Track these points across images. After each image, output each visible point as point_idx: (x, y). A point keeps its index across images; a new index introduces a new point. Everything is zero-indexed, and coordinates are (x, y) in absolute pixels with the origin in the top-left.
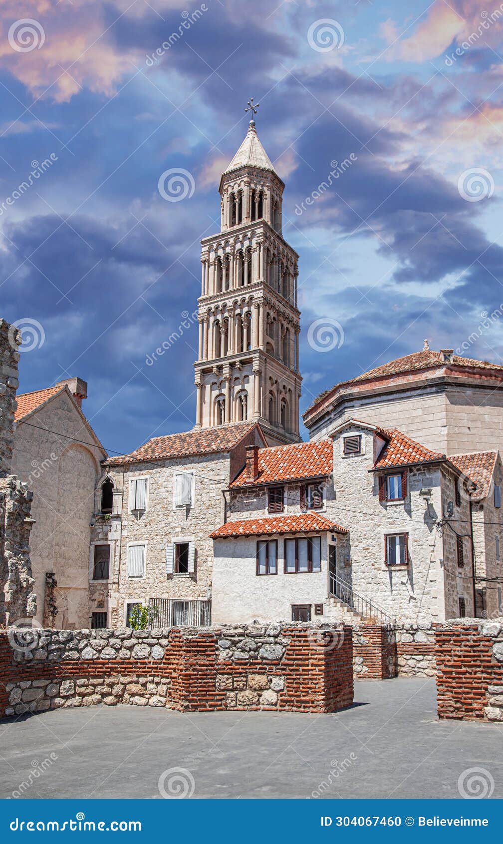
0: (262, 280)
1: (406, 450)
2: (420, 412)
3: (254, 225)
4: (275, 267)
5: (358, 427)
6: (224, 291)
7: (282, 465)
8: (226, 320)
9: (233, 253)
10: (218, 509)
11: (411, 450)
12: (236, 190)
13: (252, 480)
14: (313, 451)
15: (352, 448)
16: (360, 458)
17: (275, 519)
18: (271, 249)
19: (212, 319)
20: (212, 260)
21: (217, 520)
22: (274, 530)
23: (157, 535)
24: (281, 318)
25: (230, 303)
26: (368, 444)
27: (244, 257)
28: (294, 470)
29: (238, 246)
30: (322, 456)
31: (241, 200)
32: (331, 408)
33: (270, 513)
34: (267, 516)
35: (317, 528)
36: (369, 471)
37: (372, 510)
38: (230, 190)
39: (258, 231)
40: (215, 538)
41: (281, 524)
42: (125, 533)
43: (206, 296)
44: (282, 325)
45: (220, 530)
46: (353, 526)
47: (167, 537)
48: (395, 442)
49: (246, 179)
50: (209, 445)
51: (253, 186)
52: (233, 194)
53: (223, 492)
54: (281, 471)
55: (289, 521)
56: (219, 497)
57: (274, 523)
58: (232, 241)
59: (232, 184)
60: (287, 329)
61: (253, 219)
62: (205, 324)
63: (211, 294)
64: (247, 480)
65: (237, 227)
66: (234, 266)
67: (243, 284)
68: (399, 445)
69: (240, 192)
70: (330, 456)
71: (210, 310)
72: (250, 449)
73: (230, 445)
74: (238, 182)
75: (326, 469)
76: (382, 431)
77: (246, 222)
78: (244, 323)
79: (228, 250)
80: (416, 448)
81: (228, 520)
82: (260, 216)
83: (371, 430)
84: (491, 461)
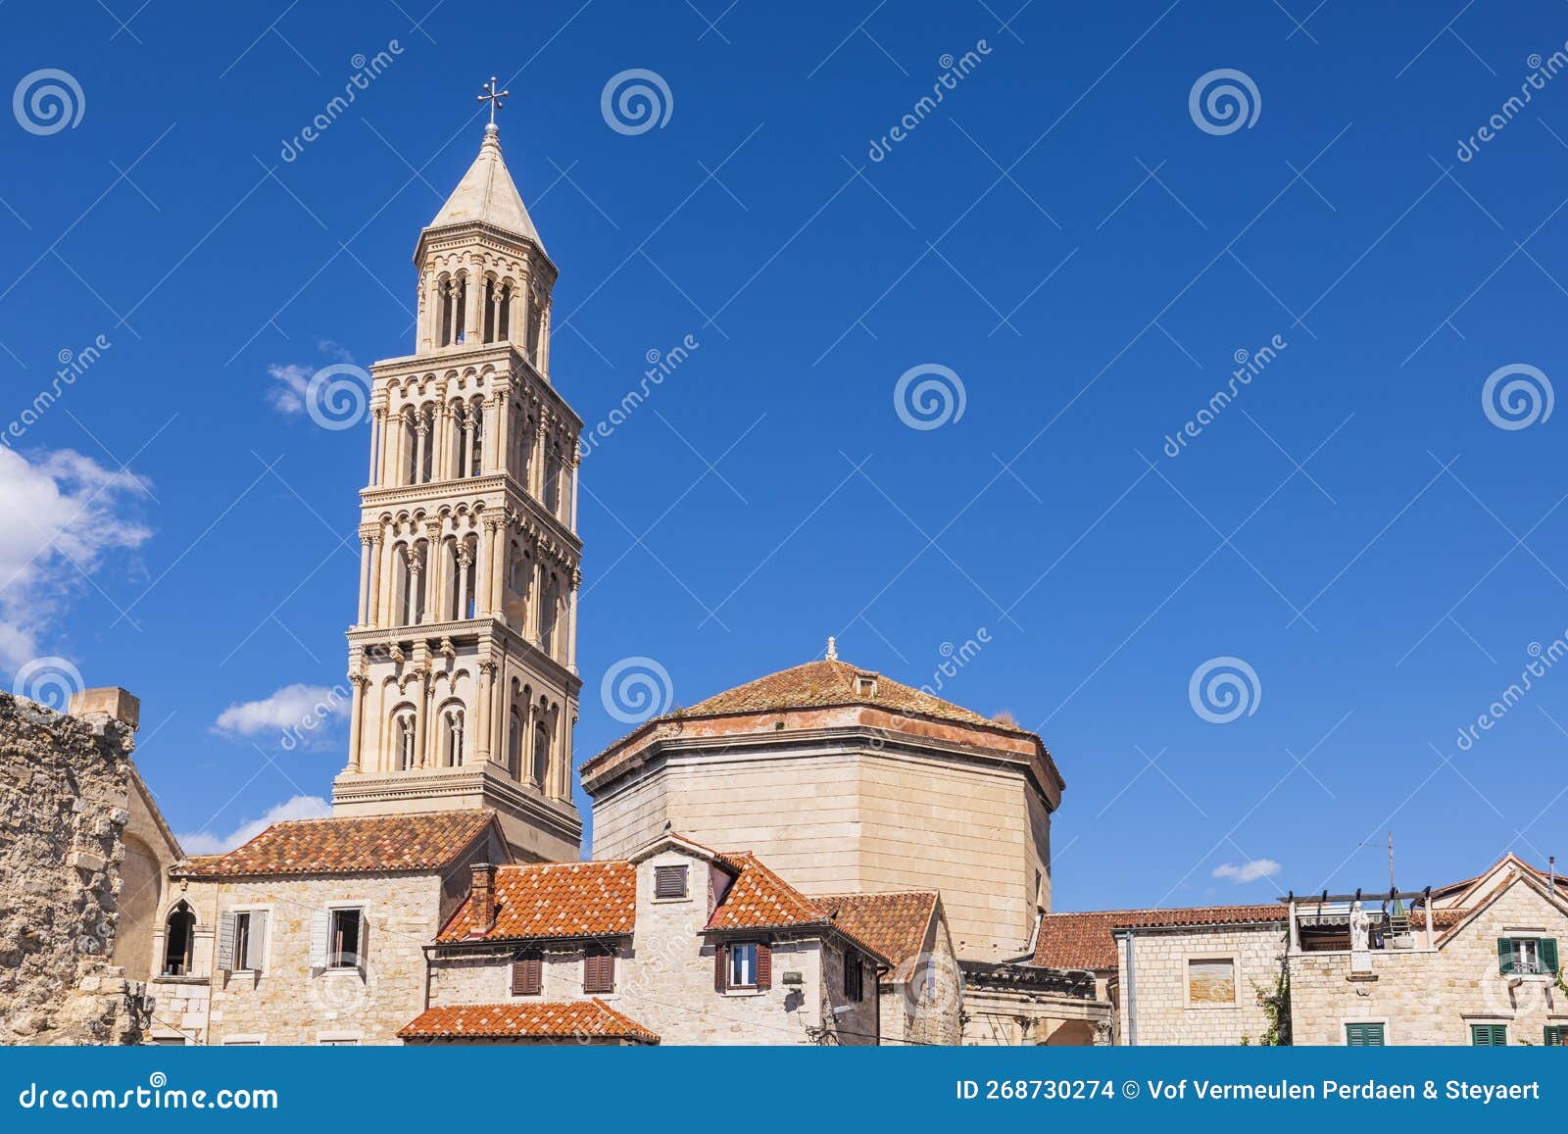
0: (503, 471)
1: (765, 898)
2: (811, 790)
3: (491, 352)
5: (682, 850)
6: (419, 481)
7: (539, 903)
8: (422, 544)
9: (442, 402)
10: (414, 982)
11: (773, 899)
12: (452, 269)
13: (482, 930)
14: (600, 880)
15: (671, 886)
16: (684, 907)
17: (525, 1008)
18: (525, 405)
19: (390, 539)
20: (394, 410)
21: (411, 1003)
22: (523, 1032)
23: (286, 1024)
25: (432, 510)
26: (698, 878)
27: (470, 416)
28: (562, 916)
29: (453, 390)
30: (616, 894)
31: (462, 291)
33: (514, 994)
34: (510, 998)
35: (603, 1032)
36: (700, 934)
37: (702, 1004)
38: (441, 267)
39: (498, 366)
40: (406, 1037)
41: (535, 1020)
42: (217, 1016)
43: (379, 488)
45: (418, 1021)
46: (668, 1029)
47: (307, 1029)
48: (748, 879)
49: (475, 249)
50: (399, 855)
51: (489, 266)
52: (446, 276)
53: (426, 949)
54: (538, 917)
55: (550, 1014)
56: (417, 958)
57: (523, 1016)
58: (440, 375)
59: (446, 253)
61: (488, 339)
62: (376, 547)
63: (390, 484)
64: (473, 930)
65: (452, 349)
66: (445, 432)
67: (462, 473)
68: (753, 886)
69: (462, 275)
70: (629, 895)
71: (387, 519)
72: (480, 870)
73: (441, 858)
74: (459, 252)
75: (623, 920)
76: (724, 860)
77: (472, 341)
78: (464, 555)
79: (431, 394)
80: (783, 892)
81: (433, 1003)
82: (504, 334)
83: (704, 858)
84: (925, 911)
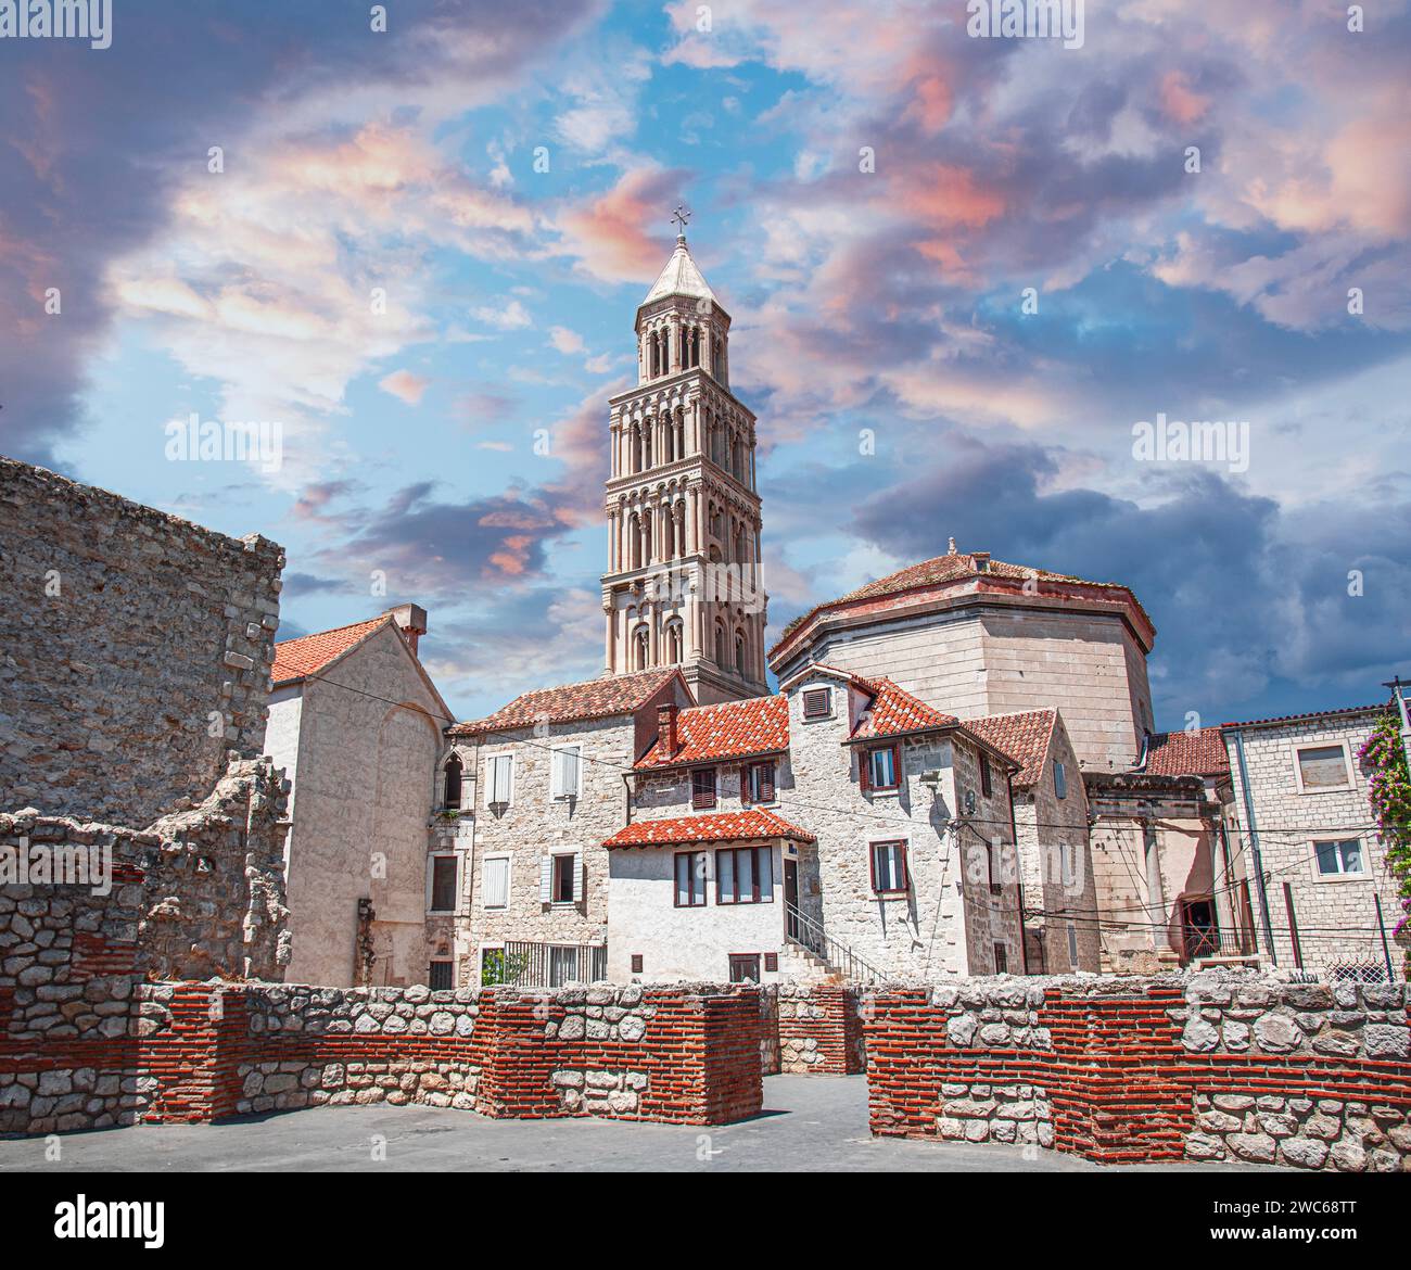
0: (699, 453)
1: (900, 711)
3: (687, 375)
4: (720, 434)
5: (825, 677)
6: (644, 470)
7: (714, 734)
8: (647, 513)
9: (657, 416)
10: (618, 803)
11: (907, 710)
12: (659, 328)
13: (667, 758)
14: (762, 712)
15: (818, 709)
16: (829, 724)
17: (703, 819)
18: (713, 409)
19: (627, 511)
20: (626, 426)
21: (617, 820)
22: (700, 837)
23: (526, 843)
24: (731, 509)
25: (653, 488)
26: (840, 699)
27: (673, 422)
28: (731, 742)
29: (664, 406)
30: (774, 721)
31: (666, 341)
32: (808, 643)
33: (695, 809)
34: (691, 813)
35: (765, 833)
36: (843, 744)
37: (850, 805)
38: (651, 328)
39: (692, 384)
40: (610, 847)
41: (710, 827)
42: (479, 839)
43: (617, 478)
44: (734, 518)
45: (620, 835)
46: (822, 829)
47: (541, 845)
48: (885, 698)
49: (673, 313)
50: (604, 704)
51: (683, 321)
52: (655, 333)
53: (625, 776)
54: (712, 744)
55: (723, 822)
56: (619, 784)
57: (701, 825)
58: (654, 398)
59: (653, 320)
60: (742, 523)
61: (685, 366)
62: (617, 519)
63: (625, 475)
64: (661, 758)
65: (662, 379)
66: (658, 435)
67: (672, 460)
68: (889, 703)
69: (665, 330)
70: (785, 721)
71: (624, 499)
72: (664, 710)
73: (635, 703)
74: (662, 316)
75: (780, 740)
76: (861, 680)
77: (674, 372)
78: (674, 517)
79: (649, 411)
80: (917, 708)
81: (633, 819)
82: (696, 362)
83: (845, 680)
84: (1047, 725)
